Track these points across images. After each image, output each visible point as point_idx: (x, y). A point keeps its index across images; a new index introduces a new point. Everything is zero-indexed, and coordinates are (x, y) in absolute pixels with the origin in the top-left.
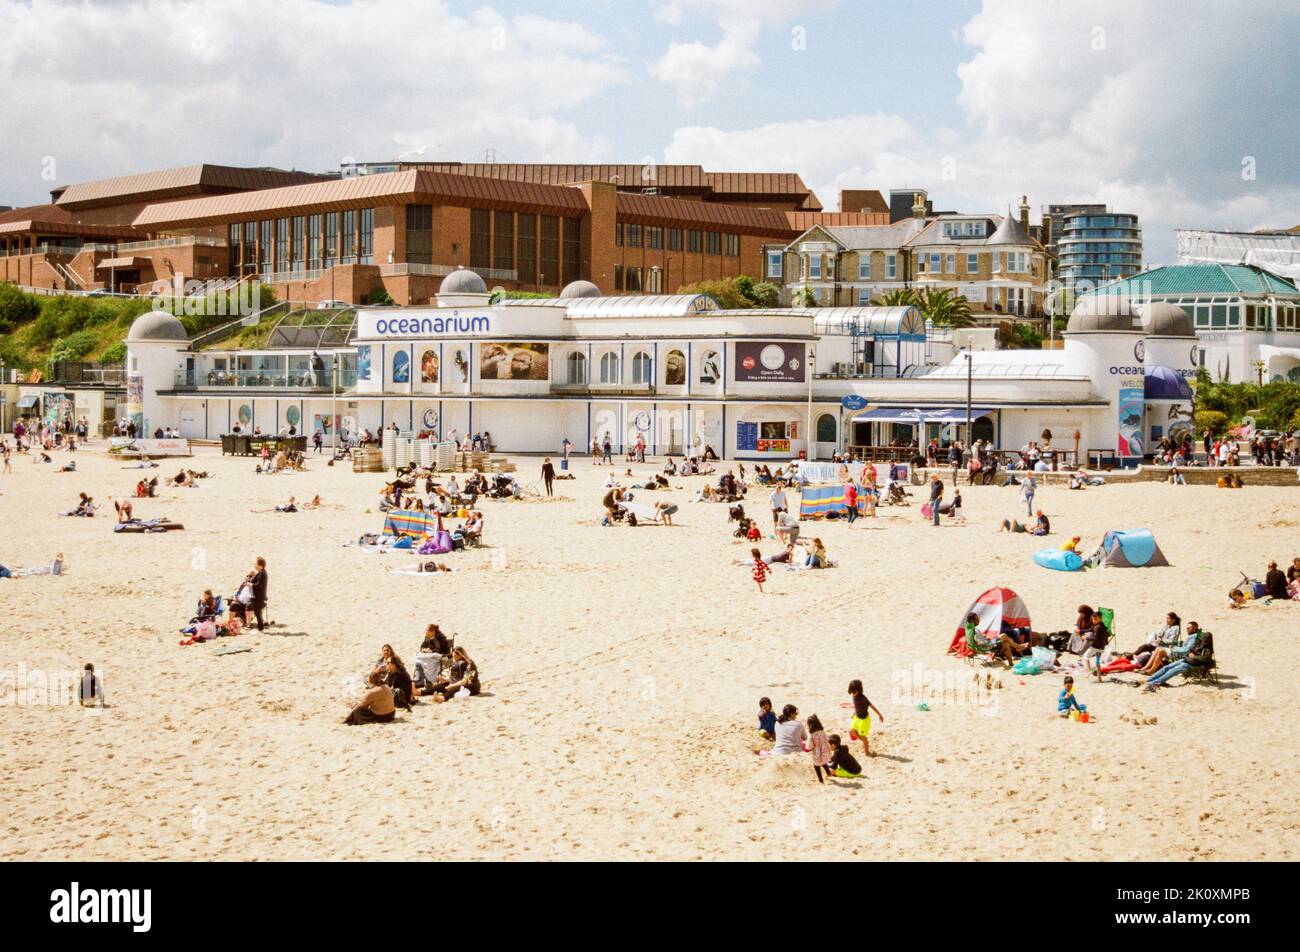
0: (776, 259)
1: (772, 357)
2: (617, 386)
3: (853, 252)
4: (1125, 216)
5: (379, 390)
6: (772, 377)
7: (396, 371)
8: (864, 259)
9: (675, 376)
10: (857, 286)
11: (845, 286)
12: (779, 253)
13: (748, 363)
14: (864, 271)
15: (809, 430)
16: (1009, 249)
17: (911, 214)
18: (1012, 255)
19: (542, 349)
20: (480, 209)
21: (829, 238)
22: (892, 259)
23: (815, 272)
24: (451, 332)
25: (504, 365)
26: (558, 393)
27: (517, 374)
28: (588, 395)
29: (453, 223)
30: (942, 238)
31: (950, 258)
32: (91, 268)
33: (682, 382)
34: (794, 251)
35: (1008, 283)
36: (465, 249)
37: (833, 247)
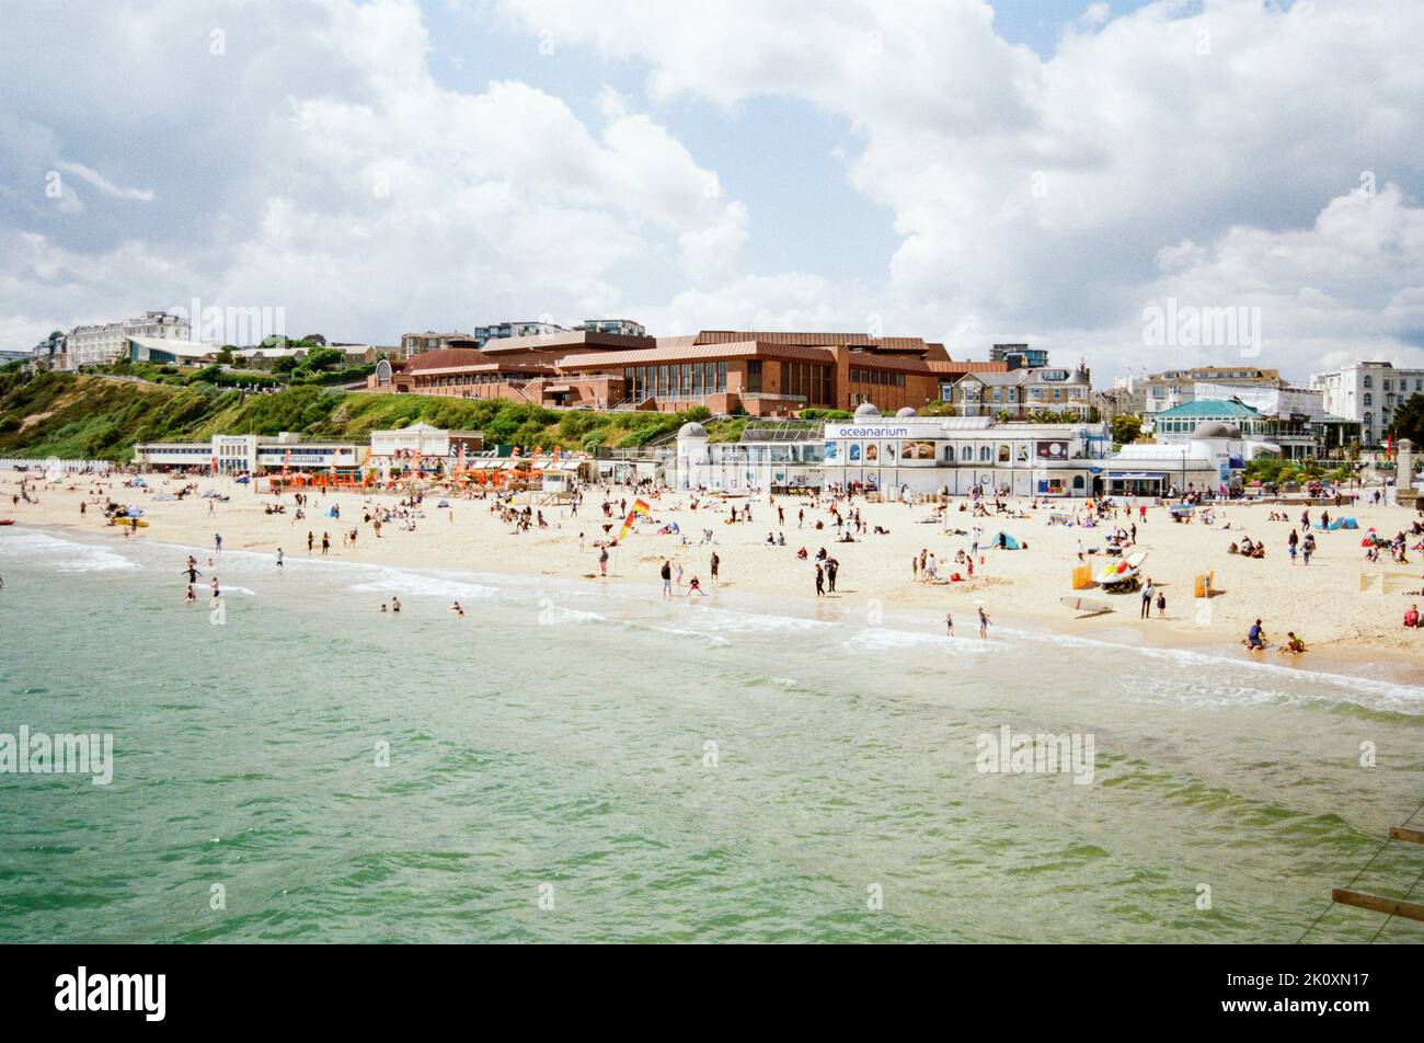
0: (947, 391)
1: (1055, 449)
2: (972, 462)
3: (991, 387)
4: (1041, 352)
5: (843, 464)
6: (1055, 458)
7: (852, 454)
8: (997, 390)
9: (1004, 457)
10: (992, 405)
11: (986, 405)
12: (949, 387)
13: (1044, 451)
14: (996, 397)
15: (1070, 483)
16: (1078, 387)
17: (1020, 367)
18: (1079, 390)
19: (933, 444)
20: (785, 362)
21: (977, 379)
22: (1012, 391)
23: (970, 398)
24: (884, 436)
25: (915, 451)
26: (940, 465)
27: (922, 456)
28: (958, 466)
29: (772, 370)
30: (1040, 380)
31: (1045, 390)
32: (540, 391)
33: (1008, 460)
34: (957, 386)
35: (1077, 404)
36: (778, 384)
37: (979, 384)
